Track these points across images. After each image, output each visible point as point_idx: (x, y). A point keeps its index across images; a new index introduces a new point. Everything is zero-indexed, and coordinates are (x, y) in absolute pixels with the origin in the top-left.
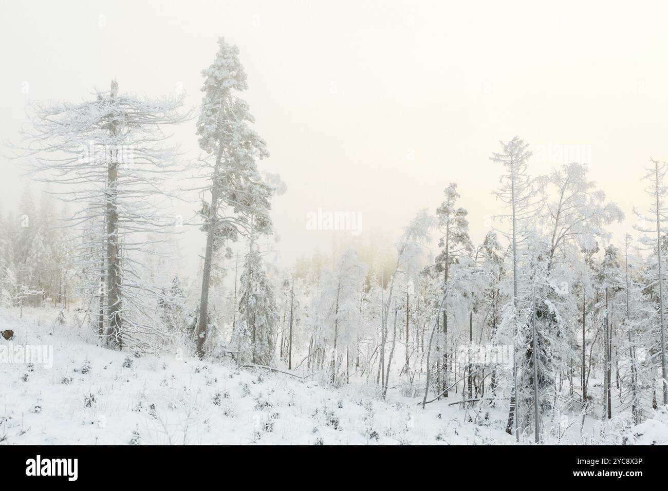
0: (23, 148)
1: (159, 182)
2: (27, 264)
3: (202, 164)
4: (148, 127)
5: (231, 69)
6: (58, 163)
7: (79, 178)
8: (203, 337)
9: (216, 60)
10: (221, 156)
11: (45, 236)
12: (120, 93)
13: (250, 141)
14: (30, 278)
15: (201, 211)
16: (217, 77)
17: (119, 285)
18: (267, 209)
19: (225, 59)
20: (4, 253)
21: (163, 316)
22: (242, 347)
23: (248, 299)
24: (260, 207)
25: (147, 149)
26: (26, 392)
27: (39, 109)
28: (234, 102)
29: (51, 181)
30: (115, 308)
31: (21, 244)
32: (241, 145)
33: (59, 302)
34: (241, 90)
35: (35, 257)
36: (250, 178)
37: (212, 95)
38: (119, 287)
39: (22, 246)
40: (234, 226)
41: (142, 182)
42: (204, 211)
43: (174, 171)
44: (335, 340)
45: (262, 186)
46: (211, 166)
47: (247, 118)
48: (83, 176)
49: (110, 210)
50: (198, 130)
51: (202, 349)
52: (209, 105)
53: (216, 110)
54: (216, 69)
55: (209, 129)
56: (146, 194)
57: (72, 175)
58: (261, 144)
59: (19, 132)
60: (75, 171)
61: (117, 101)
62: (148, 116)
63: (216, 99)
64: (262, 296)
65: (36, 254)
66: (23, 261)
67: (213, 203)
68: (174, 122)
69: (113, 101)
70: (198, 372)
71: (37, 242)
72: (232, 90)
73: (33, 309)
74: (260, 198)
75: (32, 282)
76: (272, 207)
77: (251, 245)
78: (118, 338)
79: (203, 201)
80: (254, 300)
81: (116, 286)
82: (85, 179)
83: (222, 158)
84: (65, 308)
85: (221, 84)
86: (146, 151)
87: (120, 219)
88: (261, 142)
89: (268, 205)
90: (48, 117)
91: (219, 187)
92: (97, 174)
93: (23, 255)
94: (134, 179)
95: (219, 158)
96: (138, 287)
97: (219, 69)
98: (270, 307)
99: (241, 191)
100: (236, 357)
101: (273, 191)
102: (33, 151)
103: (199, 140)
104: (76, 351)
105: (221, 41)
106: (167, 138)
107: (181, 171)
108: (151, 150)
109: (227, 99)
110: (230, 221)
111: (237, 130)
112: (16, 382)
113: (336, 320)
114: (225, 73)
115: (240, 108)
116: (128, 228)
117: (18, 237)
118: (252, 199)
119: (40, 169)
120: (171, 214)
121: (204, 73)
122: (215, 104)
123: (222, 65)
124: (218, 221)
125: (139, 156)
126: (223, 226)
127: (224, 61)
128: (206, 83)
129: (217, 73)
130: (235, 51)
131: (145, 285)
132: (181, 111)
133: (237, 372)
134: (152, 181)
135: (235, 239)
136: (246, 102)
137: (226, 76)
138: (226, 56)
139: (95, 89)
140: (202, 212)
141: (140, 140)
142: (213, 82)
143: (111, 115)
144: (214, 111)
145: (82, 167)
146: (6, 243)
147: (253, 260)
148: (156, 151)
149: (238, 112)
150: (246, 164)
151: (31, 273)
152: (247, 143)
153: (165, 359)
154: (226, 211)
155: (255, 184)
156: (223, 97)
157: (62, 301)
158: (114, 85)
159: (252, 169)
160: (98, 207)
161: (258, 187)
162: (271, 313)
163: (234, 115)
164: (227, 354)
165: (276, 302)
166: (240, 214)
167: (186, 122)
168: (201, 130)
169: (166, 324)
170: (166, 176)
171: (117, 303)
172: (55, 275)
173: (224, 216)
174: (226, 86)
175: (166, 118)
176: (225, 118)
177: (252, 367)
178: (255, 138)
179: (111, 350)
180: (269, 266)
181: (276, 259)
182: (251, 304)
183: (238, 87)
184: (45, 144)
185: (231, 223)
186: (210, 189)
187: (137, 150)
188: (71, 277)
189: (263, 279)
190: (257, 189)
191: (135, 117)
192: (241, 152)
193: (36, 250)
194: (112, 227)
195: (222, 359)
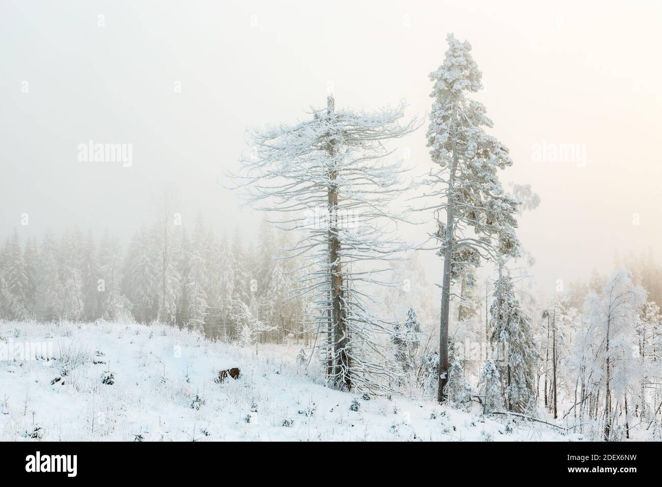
0: (242, 177)
1: (383, 203)
2: (268, 298)
3: (434, 180)
4: (368, 143)
5: (462, 68)
6: (276, 190)
7: (299, 204)
8: (444, 377)
9: (445, 61)
10: (456, 169)
11: (284, 267)
12: (338, 109)
13: (488, 149)
14: (271, 313)
15: (437, 233)
16: (447, 79)
17: (345, 320)
18: (513, 227)
19: (455, 57)
20: (245, 287)
21: (397, 353)
22: (490, 390)
23: (499, 334)
24: (504, 225)
25: (367, 168)
26: (245, 433)
27: (256, 135)
28: (468, 105)
29: (271, 210)
30: (341, 345)
31: (262, 276)
32: (478, 154)
33: (302, 338)
34: (476, 91)
35: (275, 290)
36: (491, 192)
37: (443, 100)
38: (344, 321)
39: (262, 279)
40: (475, 249)
41: (363, 204)
42: (440, 232)
43: (398, 190)
44: (608, 384)
45: (505, 201)
46: (444, 182)
47: (484, 123)
48: (302, 201)
49: (331, 237)
50: (429, 141)
51: (443, 392)
52: (439, 112)
53: (447, 116)
54: (445, 71)
55: (440, 140)
56: (369, 218)
57: (293, 201)
58: (501, 151)
59: (239, 160)
60: (295, 197)
61: (334, 118)
62: (367, 131)
63: (447, 104)
64: (516, 330)
65: (276, 287)
66: (264, 295)
67: (448, 223)
68: (395, 135)
69: (330, 119)
70: (434, 418)
71: (276, 274)
72: (465, 92)
73: (275, 346)
74: (504, 215)
75: (273, 317)
76: (519, 223)
77: (500, 271)
78: (345, 378)
79: (438, 221)
80: (507, 335)
81: (342, 321)
82: (303, 206)
83: (457, 171)
84: (308, 345)
85: (452, 87)
86: (367, 170)
87: (342, 247)
88: (501, 149)
89: (513, 223)
90: (265, 143)
91: (456, 204)
92: (316, 199)
93: (264, 287)
94: (357, 201)
95: (454, 171)
96: (365, 322)
97: (449, 70)
98: (526, 343)
99: (482, 208)
100: (483, 402)
101: (518, 206)
102: (253, 179)
103: (431, 152)
104: (301, 391)
105: (450, 37)
106: (389, 154)
107: (405, 190)
108: (371, 168)
109: (460, 102)
110: (470, 244)
111: (473, 138)
112: (237, 423)
113: (608, 360)
114: (456, 73)
115: (475, 111)
116: (350, 256)
117: (258, 269)
118: (493, 216)
119: (259, 198)
120: (396, 239)
121: (432, 76)
122: (447, 110)
123: (453, 65)
124: (456, 243)
125: (360, 176)
126: (463, 248)
127: (454, 60)
128: (435, 87)
129: (447, 75)
130: (467, 47)
131: (370, 319)
132: (402, 122)
133: (482, 419)
134: (376, 203)
135: (478, 264)
136: (482, 105)
137: (457, 77)
138: (456, 54)
139: (311, 108)
140: (438, 235)
141: (360, 159)
142: (443, 86)
143: (328, 134)
144: (445, 118)
145: (303, 192)
146: (246, 276)
147: (503, 287)
148: (377, 169)
149: (474, 117)
150: (484, 176)
151: (272, 307)
152: (485, 152)
153: (397, 402)
154: (465, 232)
155: (496, 199)
156: (455, 101)
157: (304, 337)
158: (331, 101)
159: (493, 182)
160: (320, 235)
161: (499, 202)
162: (527, 350)
163: (469, 120)
164: (472, 399)
165: (534, 338)
166: (482, 234)
167: (409, 134)
168: (432, 141)
169: (400, 363)
170: (390, 196)
171: (343, 338)
172: (296, 309)
173: (463, 238)
174: (457, 89)
175: (386, 131)
176: (458, 125)
177: (504, 414)
178: (494, 145)
179: (339, 391)
180: (523, 294)
181: (530, 286)
182: (503, 339)
183: (473, 88)
184: (265, 170)
185: (471, 245)
186: (445, 208)
187: (357, 170)
188: (312, 311)
189: (516, 310)
190: (499, 204)
191: (354, 133)
192: (478, 163)
193: (276, 283)
194: (334, 256)
195: (467, 404)
